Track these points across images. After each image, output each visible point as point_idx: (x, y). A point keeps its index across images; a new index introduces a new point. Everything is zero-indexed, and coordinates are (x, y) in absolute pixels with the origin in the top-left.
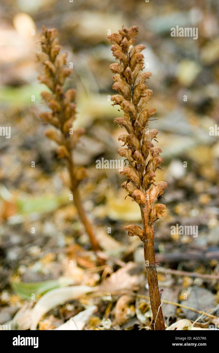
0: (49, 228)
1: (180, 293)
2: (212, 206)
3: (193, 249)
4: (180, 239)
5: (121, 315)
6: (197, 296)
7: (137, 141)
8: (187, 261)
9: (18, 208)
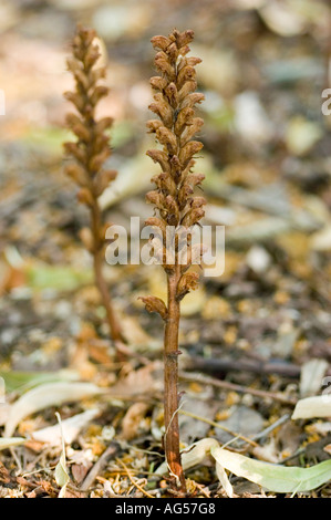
0: (63, 309)
1: (218, 411)
2: (289, 308)
3: (249, 357)
4: (235, 343)
5: (131, 426)
6: (240, 417)
7: (173, 184)
8: (238, 371)
9: (27, 278)
